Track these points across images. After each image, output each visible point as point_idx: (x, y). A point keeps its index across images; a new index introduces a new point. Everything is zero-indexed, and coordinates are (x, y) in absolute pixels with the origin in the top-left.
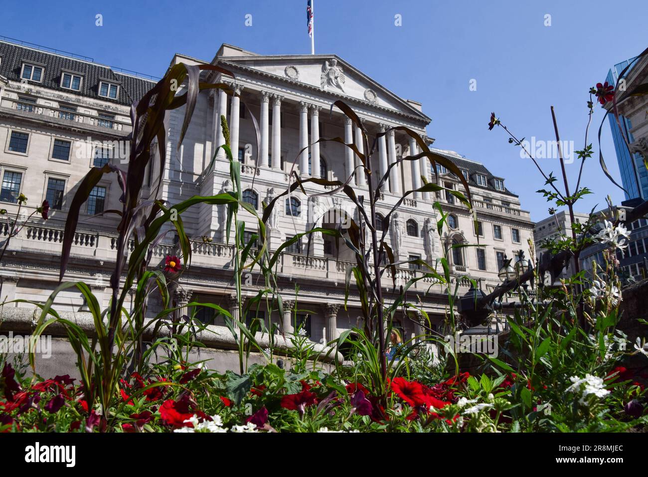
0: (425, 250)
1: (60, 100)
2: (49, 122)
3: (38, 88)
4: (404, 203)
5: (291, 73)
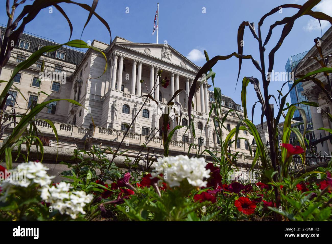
0: (206, 136)
2: (32, 69)
3: (27, 52)
4: (197, 114)
5: (148, 52)
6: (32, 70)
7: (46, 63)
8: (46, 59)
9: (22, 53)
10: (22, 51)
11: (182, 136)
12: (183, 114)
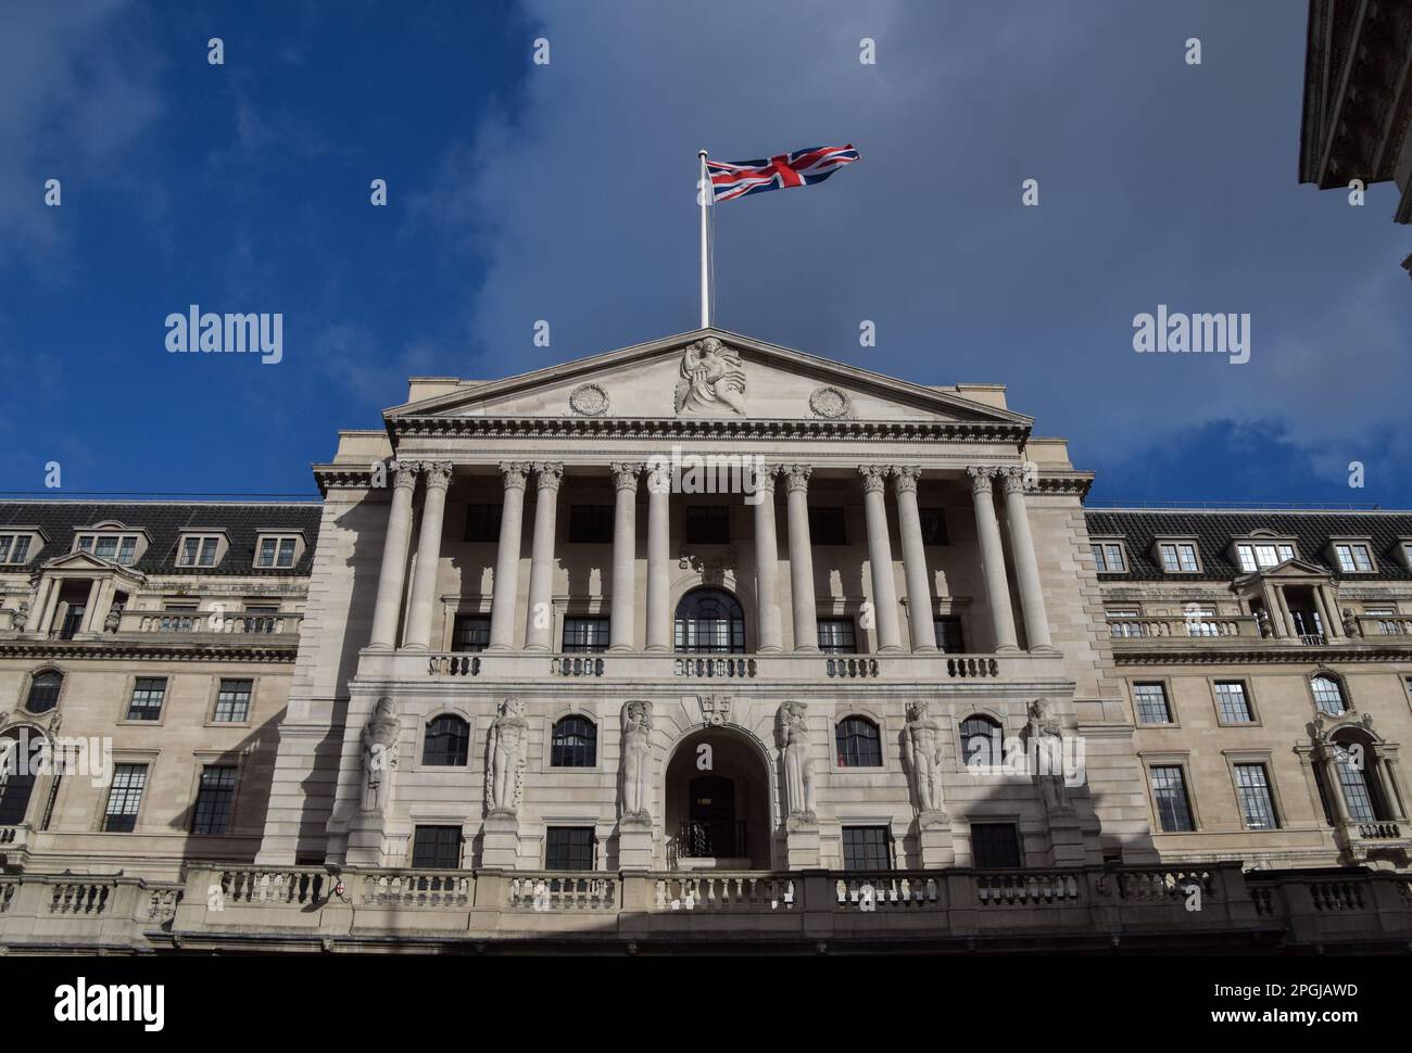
2: (207, 645)
3: (204, 579)
4: (952, 673)
5: (589, 406)
6: (209, 652)
7: (284, 604)
8: (284, 588)
9: (182, 586)
10: (186, 579)
11: (839, 832)
12: (841, 693)
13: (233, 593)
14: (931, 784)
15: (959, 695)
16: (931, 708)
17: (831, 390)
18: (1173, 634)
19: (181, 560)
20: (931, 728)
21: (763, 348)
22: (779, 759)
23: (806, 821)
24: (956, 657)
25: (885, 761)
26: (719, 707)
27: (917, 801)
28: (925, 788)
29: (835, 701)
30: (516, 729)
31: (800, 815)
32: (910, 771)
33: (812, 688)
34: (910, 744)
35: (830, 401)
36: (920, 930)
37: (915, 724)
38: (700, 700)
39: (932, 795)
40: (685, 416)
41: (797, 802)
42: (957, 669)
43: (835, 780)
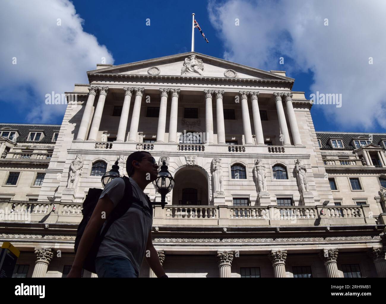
0: (299, 190)
1: (48, 149)
4: (270, 151)
5: (153, 72)
11: (232, 199)
12: (233, 157)
13: (44, 149)
14: (263, 184)
15: (272, 157)
16: (262, 161)
17: (231, 71)
18: (336, 164)
19: (29, 139)
20: (263, 167)
21: (210, 58)
22: (212, 176)
23: (220, 194)
24: (271, 147)
25: (247, 177)
26: (192, 159)
27: (258, 190)
28: (261, 185)
29: (231, 159)
30: (122, 164)
31: (218, 192)
32: (256, 180)
33: (223, 154)
34: (256, 171)
35: (230, 74)
36: (260, 225)
37: (257, 165)
38: (185, 158)
39: (263, 187)
40: (184, 75)
41: (217, 188)
42: (271, 150)
43: (231, 183)
